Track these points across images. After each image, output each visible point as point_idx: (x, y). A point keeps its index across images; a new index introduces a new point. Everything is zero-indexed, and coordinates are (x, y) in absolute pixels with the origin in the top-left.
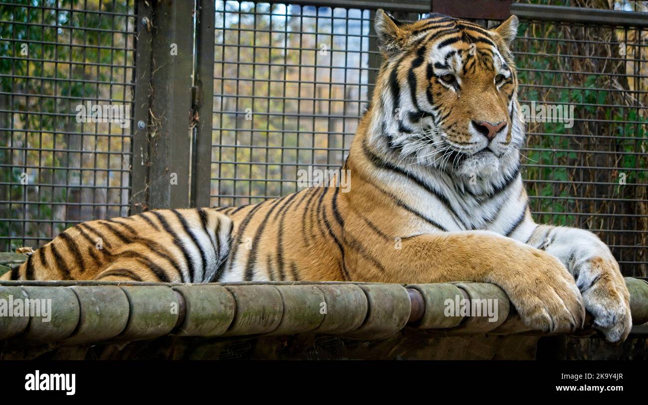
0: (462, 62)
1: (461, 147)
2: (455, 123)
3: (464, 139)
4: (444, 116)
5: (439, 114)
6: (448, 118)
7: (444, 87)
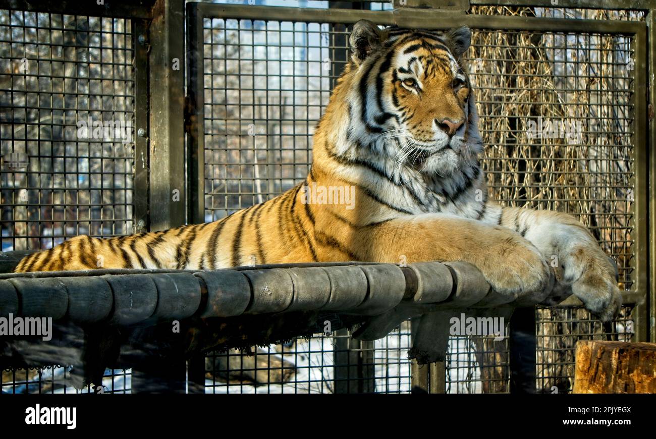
0: (423, 67)
1: (425, 144)
2: (420, 123)
3: (427, 137)
4: (408, 117)
5: (404, 114)
6: (412, 119)
7: (407, 90)
